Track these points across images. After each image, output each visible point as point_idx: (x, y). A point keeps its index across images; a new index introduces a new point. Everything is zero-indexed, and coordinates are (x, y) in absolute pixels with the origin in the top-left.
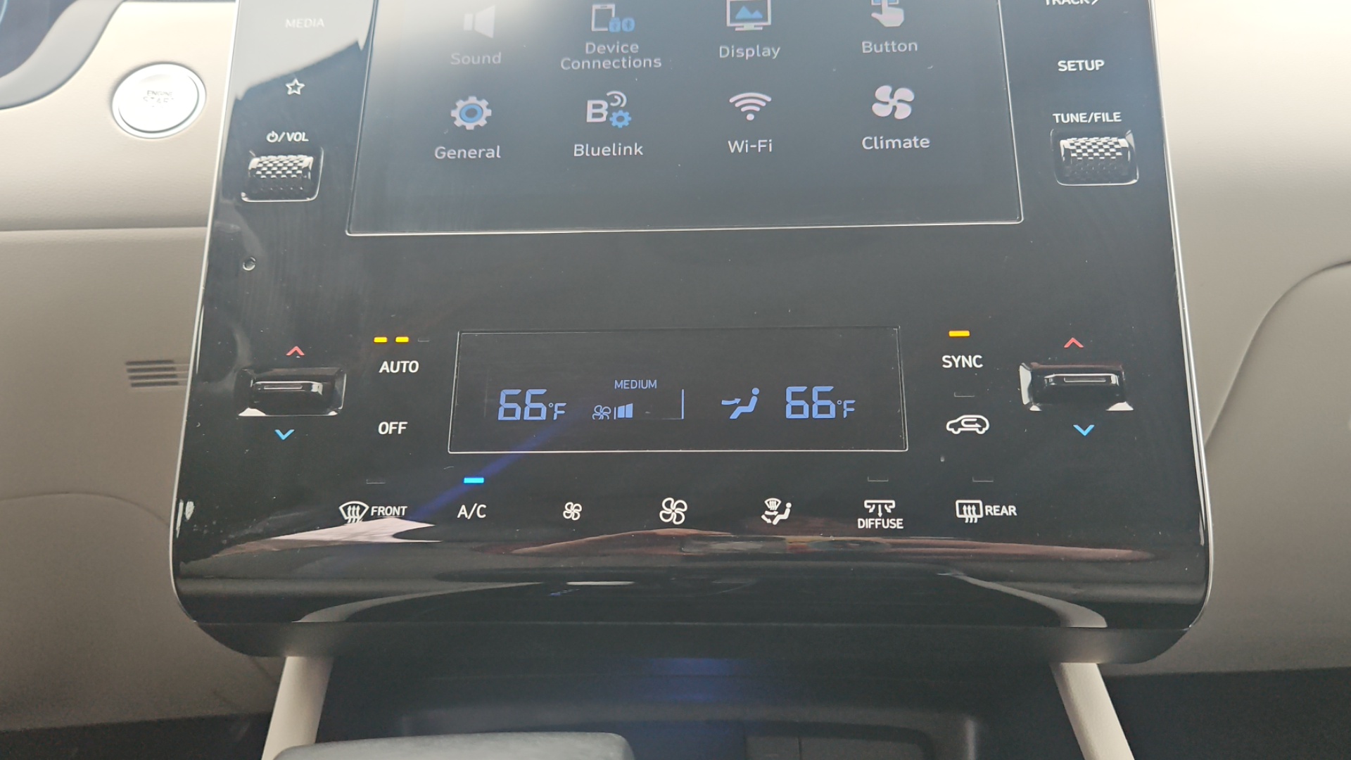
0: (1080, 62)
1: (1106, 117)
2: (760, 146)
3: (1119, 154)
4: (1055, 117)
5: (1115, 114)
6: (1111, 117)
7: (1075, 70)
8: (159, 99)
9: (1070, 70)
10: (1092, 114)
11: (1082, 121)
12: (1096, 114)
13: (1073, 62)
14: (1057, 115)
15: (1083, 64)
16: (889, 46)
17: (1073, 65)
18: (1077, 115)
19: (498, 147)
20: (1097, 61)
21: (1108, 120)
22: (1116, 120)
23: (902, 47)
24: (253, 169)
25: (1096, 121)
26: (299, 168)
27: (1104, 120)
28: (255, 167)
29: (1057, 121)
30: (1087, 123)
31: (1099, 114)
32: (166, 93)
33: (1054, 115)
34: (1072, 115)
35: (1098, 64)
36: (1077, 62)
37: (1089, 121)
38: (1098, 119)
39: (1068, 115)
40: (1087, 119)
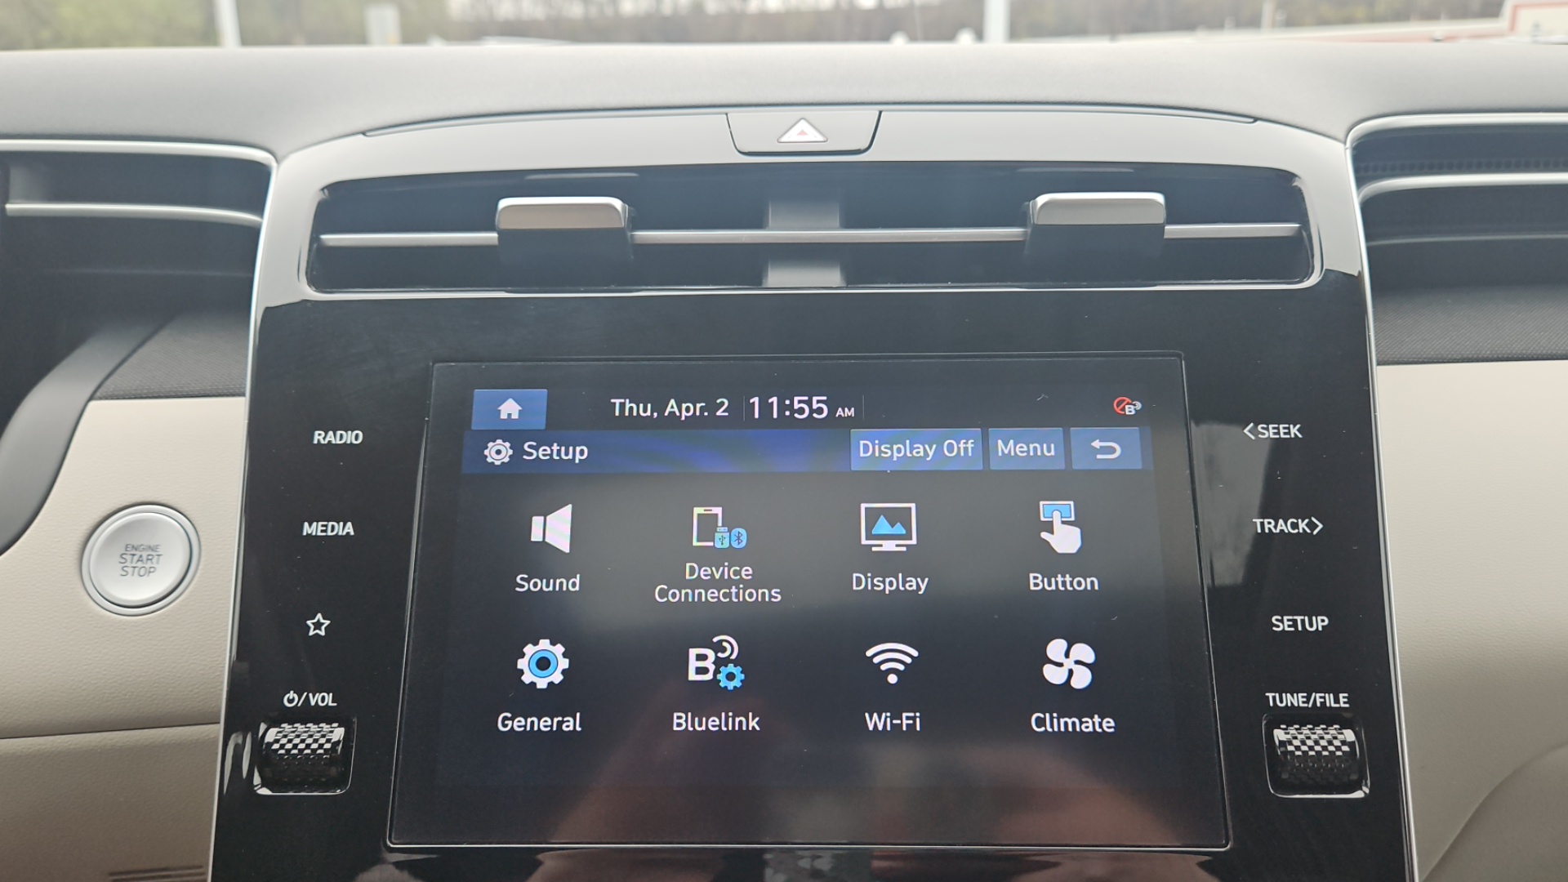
0: (1299, 618)
1: (1330, 700)
2: (905, 722)
3: (1345, 748)
4: (1268, 697)
5: (1341, 695)
6: (1337, 701)
7: (1292, 629)
8: (141, 556)
9: (1287, 629)
10: (1314, 694)
11: (1301, 705)
12: (1318, 695)
13: (1291, 617)
14: (1270, 695)
15: (1303, 621)
16: (1063, 582)
17: (1291, 623)
18: (1295, 695)
19: (578, 715)
20: (1319, 618)
21: (1333, 705)
22: (1343, 705)
23: (1079, 584)
24: (268, 743)
25: (1318, 705)
26: (328, 741)
27: (1328, 705)
28: (271, 740)
29: (1271, 704)
30: (1308, 707)
31: (1322, 695)
32: (150, 547)
33: (1267, 694)
34: (1289, 695)
35: (1320, 622)
36: (1295, 617)
37: (1310, 705)
38: (1321, 703)
39: (1284, 695)
40: (1308, 702)
